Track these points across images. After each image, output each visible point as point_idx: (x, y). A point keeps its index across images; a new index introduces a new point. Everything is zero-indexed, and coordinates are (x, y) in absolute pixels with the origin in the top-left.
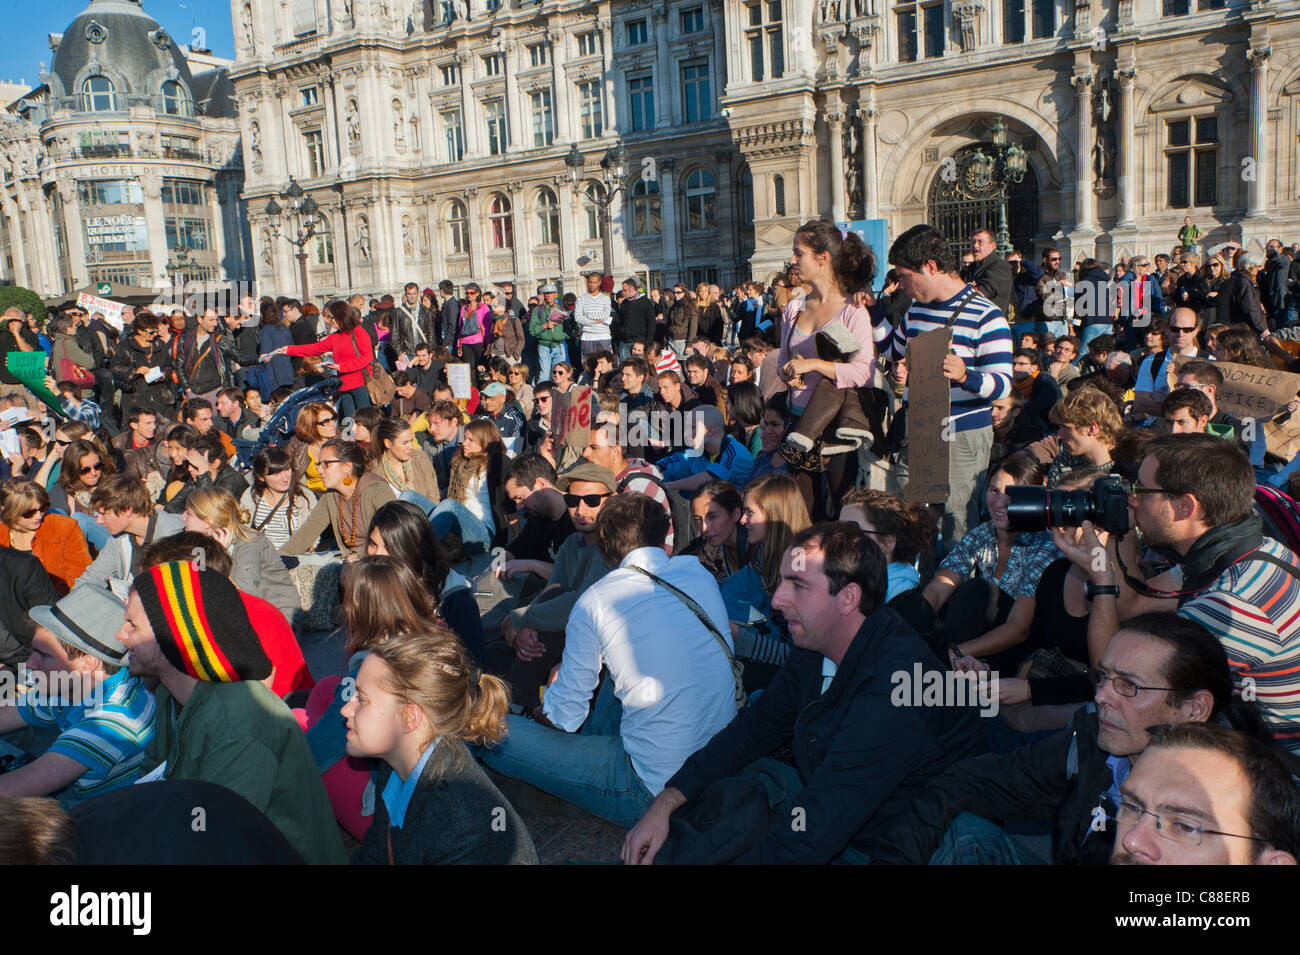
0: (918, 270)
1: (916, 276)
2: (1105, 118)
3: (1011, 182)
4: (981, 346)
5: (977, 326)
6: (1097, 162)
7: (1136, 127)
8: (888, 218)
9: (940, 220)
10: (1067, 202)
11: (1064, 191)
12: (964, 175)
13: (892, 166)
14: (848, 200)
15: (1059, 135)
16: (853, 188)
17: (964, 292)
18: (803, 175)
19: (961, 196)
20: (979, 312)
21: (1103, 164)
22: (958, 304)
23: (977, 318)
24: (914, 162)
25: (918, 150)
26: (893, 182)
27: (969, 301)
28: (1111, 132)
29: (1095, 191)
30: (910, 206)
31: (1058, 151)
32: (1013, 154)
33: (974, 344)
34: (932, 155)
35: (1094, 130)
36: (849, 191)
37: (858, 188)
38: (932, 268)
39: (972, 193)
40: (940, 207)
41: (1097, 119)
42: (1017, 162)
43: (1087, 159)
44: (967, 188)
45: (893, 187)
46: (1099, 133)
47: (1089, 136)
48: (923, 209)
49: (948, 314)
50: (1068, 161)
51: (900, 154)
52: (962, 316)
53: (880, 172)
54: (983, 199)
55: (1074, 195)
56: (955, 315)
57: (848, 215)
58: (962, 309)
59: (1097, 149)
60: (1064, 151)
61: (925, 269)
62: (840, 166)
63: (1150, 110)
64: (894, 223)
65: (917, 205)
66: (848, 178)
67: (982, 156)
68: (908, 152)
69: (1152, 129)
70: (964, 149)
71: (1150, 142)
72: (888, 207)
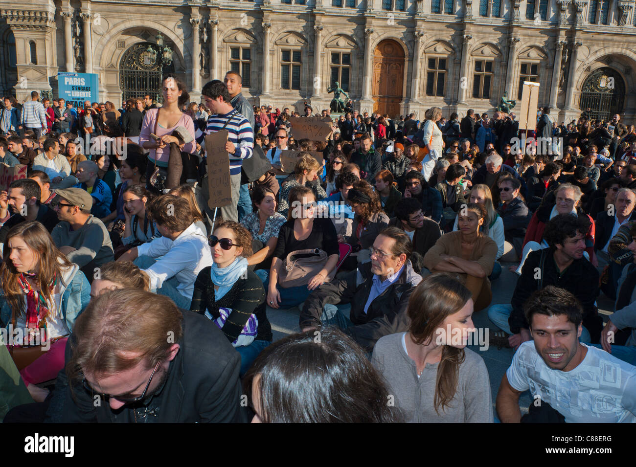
0: (215, 99)
1: (214, 102)
2: (205, 41)
3: (165, 65)
4: (240, 135)
5: (239, 125)
6: (201, 61)
7: (218, 48)
8: (98, 74)
9: (126, 78)
10: (188, 78)
11: (187, 72)
12: (138, 57)
13: (100, 47)
14: (75, 61)
15: (185, 45)
16: (78, 54)
17: (233, 111)
18: (48, 44)
19: (137, 68)
20: (240, 120)
21: (204, 62)
22: (230, 116)
23: (239, 122)
24: (112, 47)
25: (114, 41)
26: (101, 56)
27: (235, 115)
28: (207, 47)
29: (201, 74)
30: (109, 69)
31: (184, 53)
32: (166, 51)
33: (237, 133)
34: (122, 44)
35: (200, 46)
36: (76, 56)
37: (81, 56)
38: (221, 99)
39: (142, 67)
40: (126, 71)
41: (201, 41)
42: (168, 55)
43: (197, 59)
44: (140, 64)
45: (101, 58)
46: (202, 47)
47: (198, 49)
48: (117, 71)
49: (226, 120)
50: (188, 58)
51: (104, 41)
52: (232, 121)
53: (94, 48)
54: (148, 71)
55: (191, 75)
56: (229, 120)
57: (75, 69)
58: (232, 118)
59: (201, 55)
60: (186, 53)
61: (218, 99)
62: (71, 42)
63: (224, 41)
64: (102, 77)
65: (114, 69)
66: (75, 49)
67: (151, 49)
68: (109, 41)
69: (225, 50)
70: (138, 44)
71: (224, 55)
72: (98, 68)
